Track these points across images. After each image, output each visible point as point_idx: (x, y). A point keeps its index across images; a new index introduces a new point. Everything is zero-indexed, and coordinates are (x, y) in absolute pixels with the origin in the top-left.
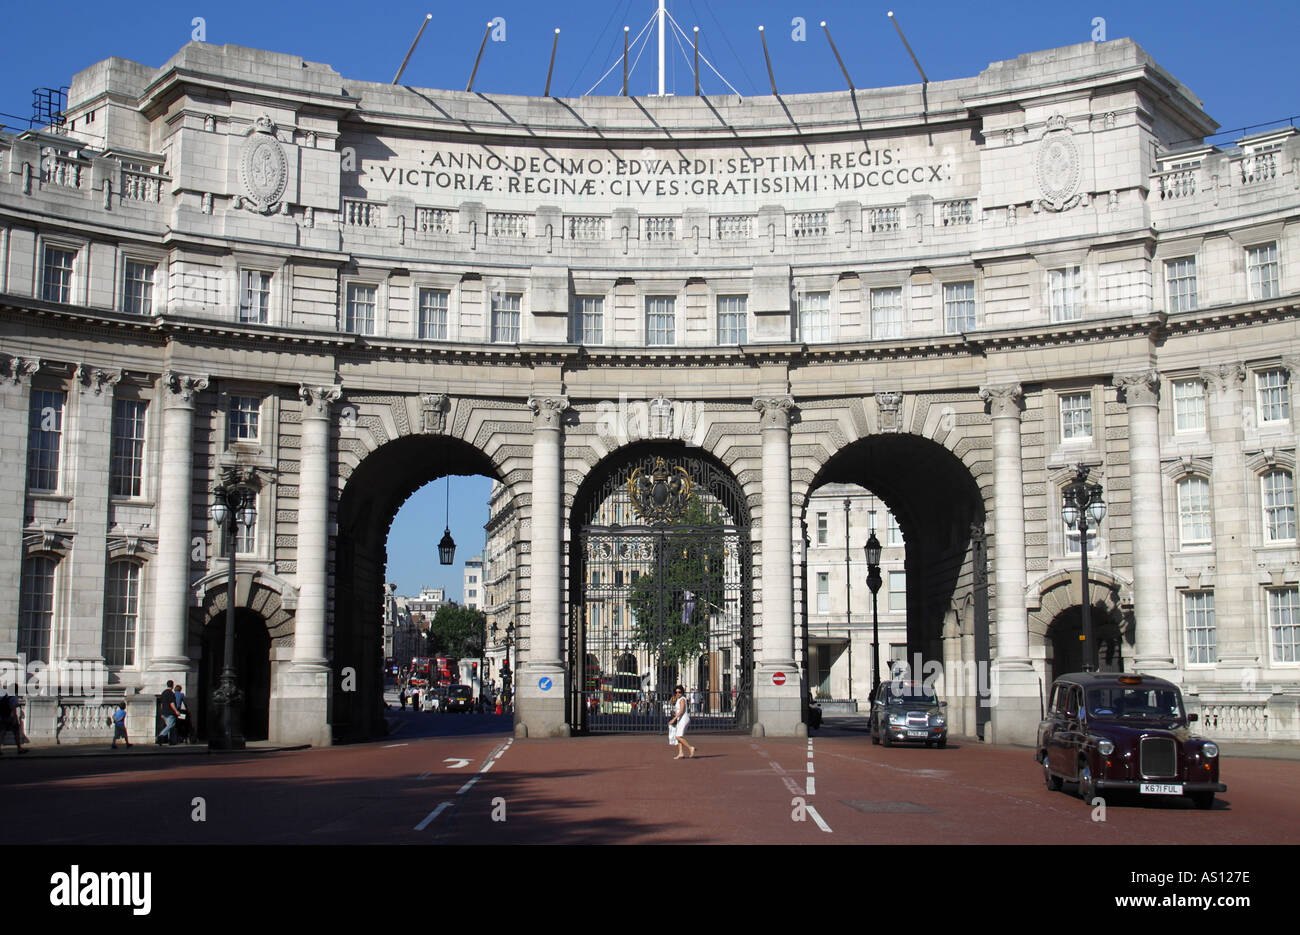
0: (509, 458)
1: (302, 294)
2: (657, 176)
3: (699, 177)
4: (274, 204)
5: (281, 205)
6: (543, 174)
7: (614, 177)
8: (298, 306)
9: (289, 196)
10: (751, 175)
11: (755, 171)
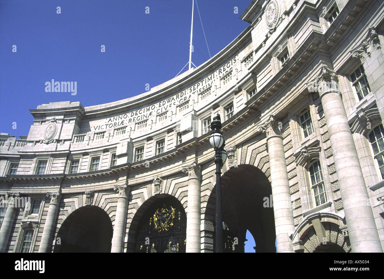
0: (112, 211)
1: (55, 165)
2: (170, 103)
3: (182, 98)
4: (51, 140)
5: (54, 140)
6: (139, 115)
7: (158, 108)
8: (53, 169)
9: (56, 137)
10: (197, 90)
11: (197, 88)
